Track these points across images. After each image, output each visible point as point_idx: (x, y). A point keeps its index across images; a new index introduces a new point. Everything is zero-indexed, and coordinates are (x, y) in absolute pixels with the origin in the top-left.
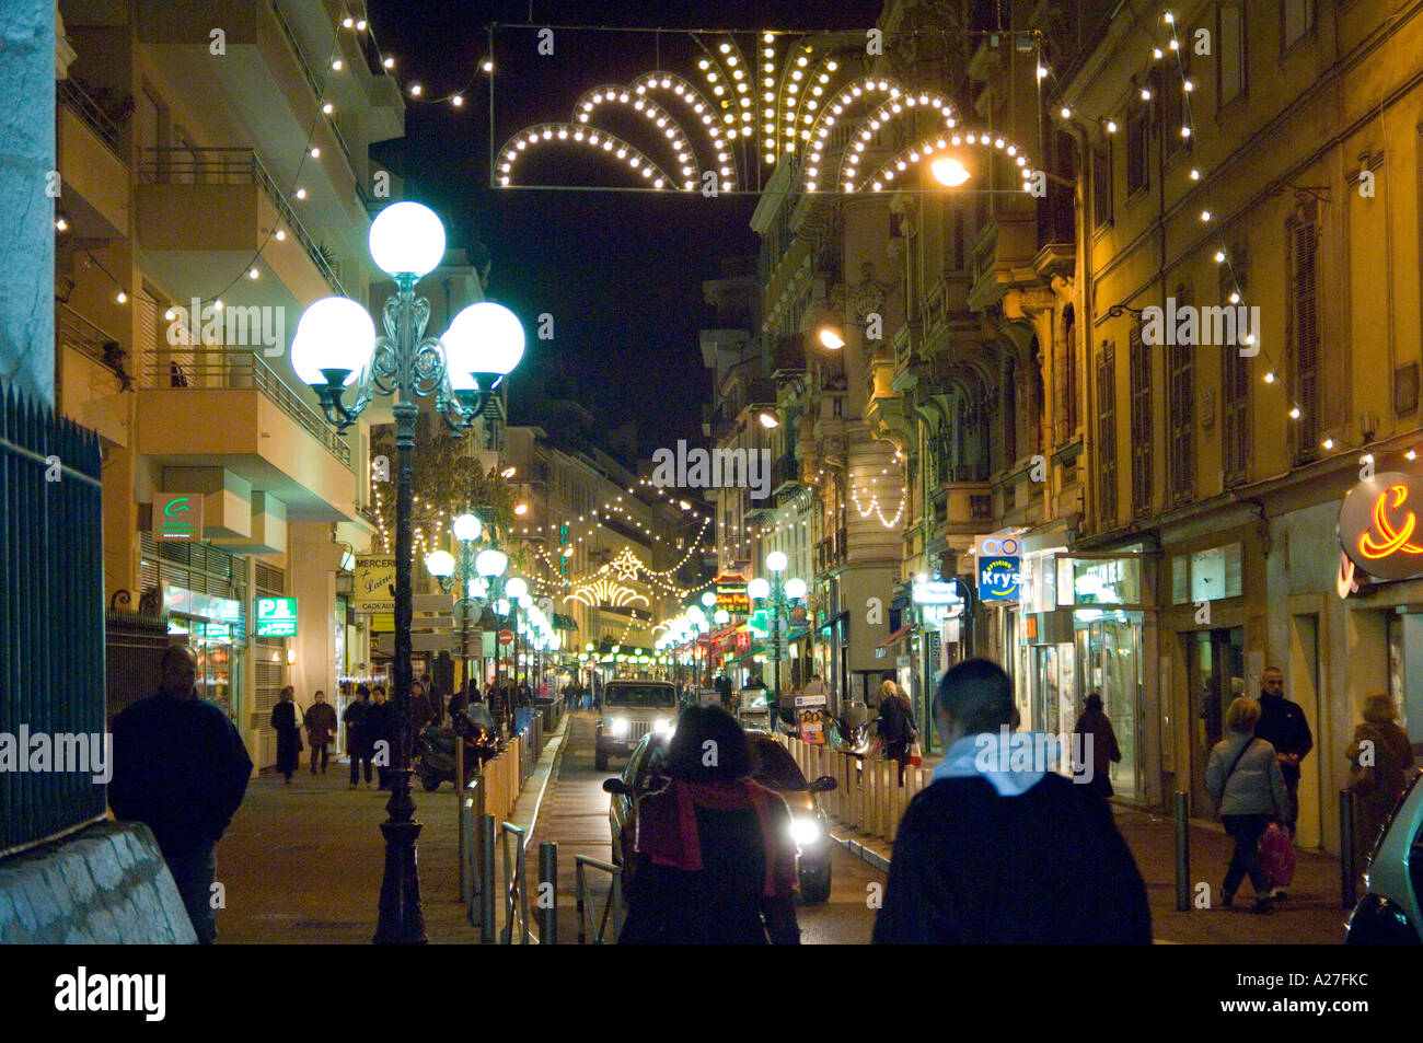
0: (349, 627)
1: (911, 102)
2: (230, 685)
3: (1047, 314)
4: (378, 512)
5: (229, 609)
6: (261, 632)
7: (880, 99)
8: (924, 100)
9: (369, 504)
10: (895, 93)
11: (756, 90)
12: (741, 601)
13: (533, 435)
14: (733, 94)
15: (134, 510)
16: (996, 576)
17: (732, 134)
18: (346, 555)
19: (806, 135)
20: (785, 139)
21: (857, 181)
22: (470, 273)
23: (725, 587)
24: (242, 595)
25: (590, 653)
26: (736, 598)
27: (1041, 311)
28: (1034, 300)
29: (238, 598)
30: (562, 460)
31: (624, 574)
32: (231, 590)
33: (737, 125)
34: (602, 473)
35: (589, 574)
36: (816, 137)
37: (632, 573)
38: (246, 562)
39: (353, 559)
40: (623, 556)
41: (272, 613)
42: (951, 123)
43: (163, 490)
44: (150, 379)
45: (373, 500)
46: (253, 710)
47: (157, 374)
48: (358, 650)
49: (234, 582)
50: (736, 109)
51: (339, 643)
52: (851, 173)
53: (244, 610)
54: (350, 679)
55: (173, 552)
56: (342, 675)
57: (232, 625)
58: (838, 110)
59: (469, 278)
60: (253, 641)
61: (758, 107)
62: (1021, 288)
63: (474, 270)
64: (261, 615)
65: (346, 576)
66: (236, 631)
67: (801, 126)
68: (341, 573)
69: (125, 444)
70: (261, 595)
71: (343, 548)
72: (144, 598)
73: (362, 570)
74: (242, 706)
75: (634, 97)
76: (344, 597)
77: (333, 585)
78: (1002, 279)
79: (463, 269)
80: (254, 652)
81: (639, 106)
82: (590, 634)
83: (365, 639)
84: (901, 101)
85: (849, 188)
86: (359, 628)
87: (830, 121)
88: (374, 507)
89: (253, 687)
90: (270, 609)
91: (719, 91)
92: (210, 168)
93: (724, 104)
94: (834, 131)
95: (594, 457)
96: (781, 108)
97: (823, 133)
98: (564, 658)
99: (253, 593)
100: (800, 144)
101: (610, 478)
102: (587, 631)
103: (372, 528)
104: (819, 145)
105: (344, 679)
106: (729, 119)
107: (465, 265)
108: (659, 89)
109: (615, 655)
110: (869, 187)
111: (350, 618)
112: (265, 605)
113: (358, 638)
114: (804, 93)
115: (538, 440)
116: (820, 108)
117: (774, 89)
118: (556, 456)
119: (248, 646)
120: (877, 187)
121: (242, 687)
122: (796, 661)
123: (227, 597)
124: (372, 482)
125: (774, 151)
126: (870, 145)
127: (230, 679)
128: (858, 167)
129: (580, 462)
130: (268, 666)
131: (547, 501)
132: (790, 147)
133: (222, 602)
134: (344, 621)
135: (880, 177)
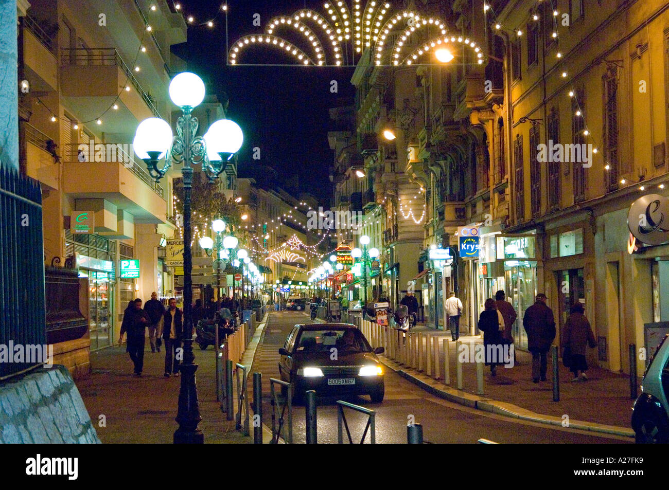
0: (164, 273)
1: (425, 22)
2: (109, 301)
3: (491, 122)
4: (176, 219)
5: (108, 265)
6: (123, 276)
7: (410, 21)
8: (431, 21)
9: (172, 215)
10: (417, 18)
11: (352, 17)
13: (249, 182)
14: (340, 19)
15: (62, 220)
16: (468, 246)
17: (340, 39)
18: (162, 239)
19: (375, 39)
20: (365, 41)
21: (400, 60)
22: (219, 106)
23: (341, 252)
24: (114, 259)
25: (278, 284)
26: (346, 258)
27: (488, 121)
28: (485, 115)
29: (112, 260)
30: (263, 194)
31: (293, 247)
32: (108, 256)
33: (343, 34)
34: (282, 200)
35: (277, 247)
36: (380, 39)
37: (297, 246)
38: (115, 243)
39: (165, 241)
40: (293, 238)
41: (127, 267)
42: (444, 32)
43: (75, 210)
44: (68, 157)
45: (175, 214)
47: (72, 155)
48: (168, 284)
49: (110, 253)
50: (342, 27)
51: (160, 281)
52: (397, 56)
53: (114, 266)
54: (165, 297)
55: (80, 238)
57: (109, 273)
58: (390, 26)
59: (218, 108)
60: (119, 281)
61: (353, 25)
62: (478, 110)
64: (123, 268)
65: (162, 249)
66: (111, 276)
67: (373, 34)
68: (160, 248)
69: (56, 188)
70: (122, 258)
71: (161, 236)
72: (67, 260)
73: (170, 246)
74: (114, 310)
75: (294, 21)
76: (161, 259)
77: (156, 253)
78: (469, 106)
79: (215, 104)
80: (120, 285)
81: (296, 26)
82: (278, 276)
83: (171, 280)
84: (420, 22)
85: (396, 63)
86: (169, 274)
87: (387, 32)
88: (175, 216)
89: (119, 302)
90: (126, 265)
91: (334, 18)
92: (95, 57)
93: (337, 24)
94: (388, 36)
95: (278, 192)
96: (363, 26)
97: (384, 37)
98: (266, 287)
99: (118, 258)
100: (373, 44)
101: (286, 202)
102: (276, 274)
103: (174, 226)
104: (381, 43)
106: (339, 31)
107: (216, 102)
108: (306, 17)
109: (290, 285)
110: (405, 63)
111: (165, 268)
112: (124, 263)
113: (168, 278)
114: (374, 19)
115: (252, 184)
116: (382, 25)
117: (360, 17)
118: (260, 192)
119: (116, 283)
120: (409, 63)
121: (114, 302)
122: (375, 287)
123: (106, 259)
124: (174, 205)
125: (360, 46)
126: (405, 43)
127: (108, 298)
128: (400, 53)
129: (271, 194)
130: (126, 292)
131: (257, 213)
132: (368, 45)
133: (104, 261)
134: (161, 271)
135: (411, 58)
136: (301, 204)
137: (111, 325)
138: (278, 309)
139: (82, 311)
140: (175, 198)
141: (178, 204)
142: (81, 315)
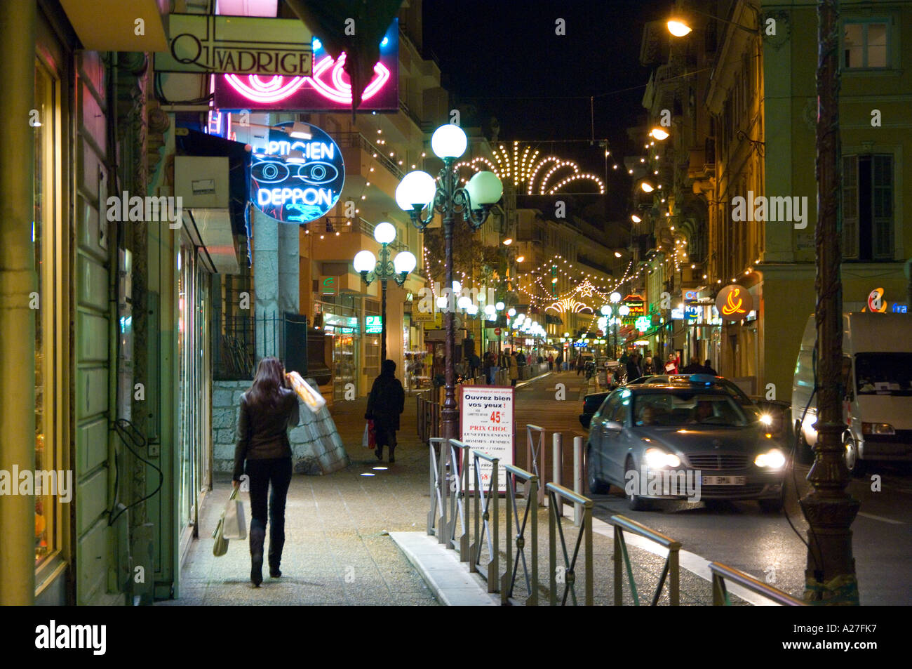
0: (412, 328)
1: (563, 164)
2: (353, 355)
3: (711, 192)
4: (427, 271)
5: (353, 321)
6: (367, 331)
7: (553, 163)
8: (568, 163)
9: (423, 268)
10: (558, 161)
11: (512, 161)
12: (639, 310)
13: (535, 214)
14: (504, 163)
15: (311, 283)
16: (692, 308)
17: (503, 176)
18: (408, 295)
19: (528, 176)
20: (521, 177)
21: (545, 191)
22: (483, 141)
23: (630, 303)
24: (359, 316)
25: (566, 338)
26: (636, 309)
27: (708, 191)
28: (705, 186)
29: (357, 316)
30: (553, 226)
31: (584, 293)
32: (353, 313)
33: (506, 172)
34: (579, 233)
35: (568, 292)
36: (531, 176)
37: (589, 293)
38: (361, 300)
39: (412, 295)
40: (584, 283)
41: (372, 323)
42: (577, 171)
43: (323, 275)
44: (317, 229)
45: (425, 266)
46: (364, 366)
47: (321, 227)
48: (417, 337)
49: (355, 309)
50: (505, 167)
51: (406, 336)
52: (543, 188)
53: (360, 322)
54: (410, 352)
55: (327, 299)
56: (407, 350)
57: (354, 329)
58: (539, 167)
59: (483, 143)
60: (364, 336)
61: (512, 166)
62: (700, 180)
63: (485, 139)
64: (368, 324)
65: (408, 305)
66: (356, 331)
67: (526, 173)
68: (407, 303)
69: (307, 257)
70: (368, 314)
71: (407, 291)
72: (315, 318)
73: (416, 302)
74: (359, 365)
75: (471, 164)
76: (408, 314)
77: (402, 309)
79: (480, 138)
80: (364, 340)
81: (473, 167)
82: (571, 327)
83: (420, 334)
84: (560, 164)
85: (542, 193)
86: (417, 328)
87: (536, 171)
88: (426, 269)
89: (364, 356)
90: (371, 321)
91: (499, 161)
92: (343, 141)
93: (501, 166)
94: (537, 174)
95: (574, 224)
96: (520, 167)
97: (534, 175)
98: (554, 341)
99: (364, 314)
100: (526, 178)
101: (584, 235)
102: (569, 326)
103: (424, 279)
104: (532, 179)
105: (408, 352)
106: (503, 170)
107: (481, 136)
108: (479, 161)
109: (584, 339)
110: (549, 192)
111: (412, 324)
112: (369, 319)
113: (417, 334)
114: (527, 162)
115: (537, 215)
116: (533, 166)
117: (518, 160)
118: (549, 224)
119: (361, 338)
120: (552, 193)
121: (359, 356)
122: (659, 343)
123: (352, 316)
124: (424, 257)
125: (517, 181)
126: (549, 179)
127: (353, 352)
128: (545, 186)
129: (565, 227)
130: (371, 346)
131: (544, 250)
132: (523, 180)
133: (350, 318)
134: (408, 325)
135: (553, 189)
136: (556, 257)
137: (355, 378)
138: (567, 368)
139: (326, 362)
140: (426, 250)
141: (428, 256)
142: (326, 367)
